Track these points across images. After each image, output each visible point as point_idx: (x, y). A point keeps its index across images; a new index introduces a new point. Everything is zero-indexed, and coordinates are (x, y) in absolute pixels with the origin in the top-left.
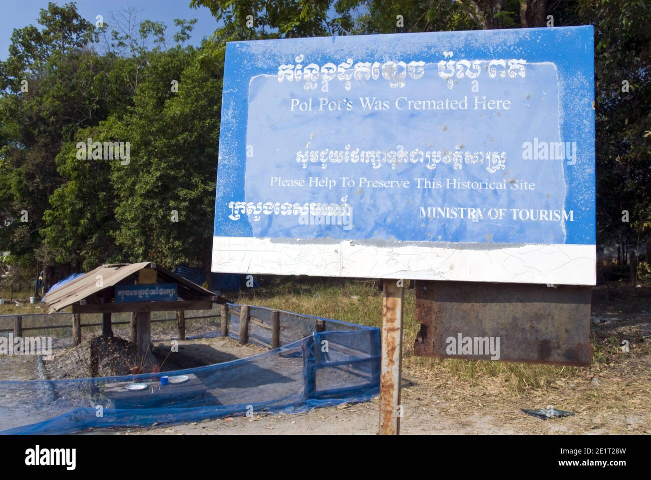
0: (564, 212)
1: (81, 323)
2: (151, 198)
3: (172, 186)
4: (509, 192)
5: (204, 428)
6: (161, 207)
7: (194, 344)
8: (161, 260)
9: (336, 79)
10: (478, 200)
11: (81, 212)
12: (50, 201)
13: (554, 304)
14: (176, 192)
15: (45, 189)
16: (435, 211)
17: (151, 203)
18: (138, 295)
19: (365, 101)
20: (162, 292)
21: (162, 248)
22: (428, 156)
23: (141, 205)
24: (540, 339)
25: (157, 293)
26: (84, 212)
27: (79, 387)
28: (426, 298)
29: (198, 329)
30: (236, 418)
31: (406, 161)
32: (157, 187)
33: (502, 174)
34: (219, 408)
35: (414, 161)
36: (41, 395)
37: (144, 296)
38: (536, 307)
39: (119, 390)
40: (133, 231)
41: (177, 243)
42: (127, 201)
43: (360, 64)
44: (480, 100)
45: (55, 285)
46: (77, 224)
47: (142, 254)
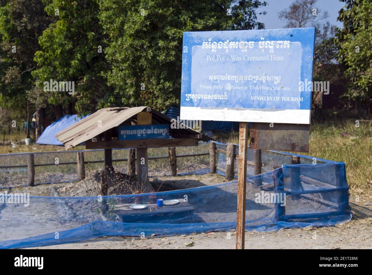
0: (300, 98)
1: (85, 161)
2: (140, 38)
3: (160, 25)
4: (281, 91)
5: (191, 238)
6: (150, 47)
7: (185, 180)
8: (153, 101)
9: (223, 48)
10: (270, 94)
11: (71, 53)
12: (39, 42)
13: (297, 131)
14: (165, 31)
15: (33, 29)
16: (257, 98)
17: (140, 44)
18: (137, 134)
19: (233, 57)
20: (156, 131)
21: (152, 89)
22: (254, 78)
23: (131, 45)
24: (292, 143)
25: (152, 133)
26: (74, 52)
27: (91, 209)
28: (254, 128)
29: (189, 167)
30: (217, 233)
31: (246, 79)
32: (146, 26)
33: (279, 84)
34: (204, 226)
35: (249, 80)
36: (63, 215)
37: (142, 135)
38: (291, 132)
39: (125, 209)
40: (124, 72)
41: (167, 84)
42: (117, 42)
43: (231, 42)
44: (273, 56)
45: (49, 127)
46: (69, 65)
47: (133, 95)
